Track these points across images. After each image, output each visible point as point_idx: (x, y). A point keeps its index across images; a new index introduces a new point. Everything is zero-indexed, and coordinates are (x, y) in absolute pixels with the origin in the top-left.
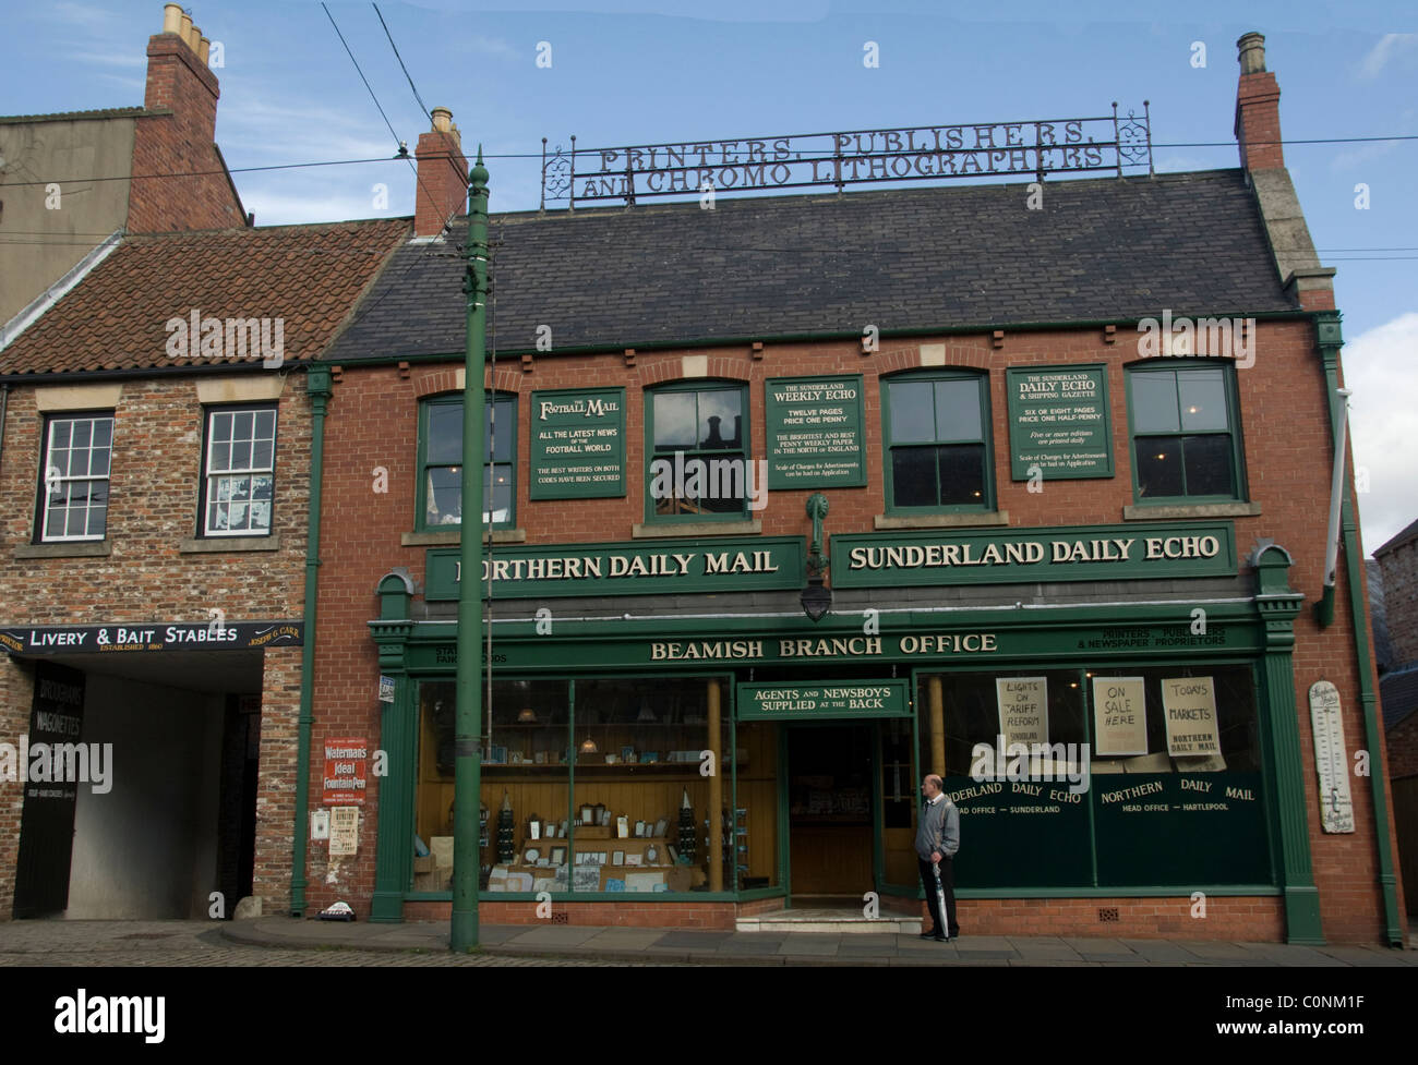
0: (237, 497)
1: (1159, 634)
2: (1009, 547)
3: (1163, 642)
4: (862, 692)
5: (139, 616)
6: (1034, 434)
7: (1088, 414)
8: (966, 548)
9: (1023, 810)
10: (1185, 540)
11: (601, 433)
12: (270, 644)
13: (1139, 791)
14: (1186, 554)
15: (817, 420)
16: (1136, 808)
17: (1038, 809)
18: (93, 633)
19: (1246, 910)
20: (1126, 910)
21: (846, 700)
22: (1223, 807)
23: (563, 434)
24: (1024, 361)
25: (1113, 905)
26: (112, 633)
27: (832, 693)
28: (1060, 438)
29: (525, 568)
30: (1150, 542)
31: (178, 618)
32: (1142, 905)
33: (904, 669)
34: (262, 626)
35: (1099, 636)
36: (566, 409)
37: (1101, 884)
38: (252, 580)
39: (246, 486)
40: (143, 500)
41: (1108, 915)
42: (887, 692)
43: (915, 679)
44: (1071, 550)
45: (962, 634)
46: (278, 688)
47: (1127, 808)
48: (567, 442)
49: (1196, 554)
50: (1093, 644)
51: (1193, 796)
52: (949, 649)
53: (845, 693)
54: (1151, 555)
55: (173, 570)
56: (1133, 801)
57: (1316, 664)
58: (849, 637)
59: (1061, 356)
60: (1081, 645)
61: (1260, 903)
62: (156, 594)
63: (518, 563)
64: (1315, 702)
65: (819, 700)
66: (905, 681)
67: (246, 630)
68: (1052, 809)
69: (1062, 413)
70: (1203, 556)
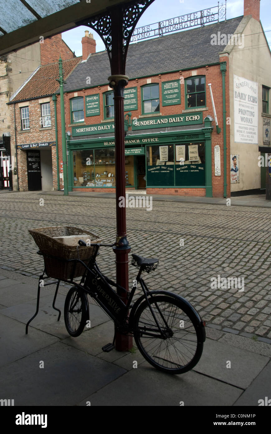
0: (47, 120)
1: (186, 137)
2: (162, 120)
3: (188, 138)
4: (137, 150)
5: (35, 142)
6: (167, 96)
7: (176, 91)
8: (154, 121)
9: (163, 172)
10: (193, 116)
11: (96, 103)
12: (52, 145)
13: (183, 168)
14: (193, 119)
15: (129, 97)
16: (183, 171)
17: (166, 171)
18: (30, 145)
19: (200, 191)
20: (179, 190)
21: (134, 151)
22: (198, 171)
23: (90, 104)
24: (165, 80)
25: (177, 189)
26: (32, 145)
27: (132, 150)
28: (171, 96)
29: (86, 129)
30: (187, 117)
31: (40, 142)
32: (182, 189)
33: (144, 145)
34: (51, 143)
35: (176, 137)
36: (90, 99)
37: (176, 186)
38: (49, 134)
39: (48, 118)
40: (34, 122)
41: (176, 191)
42: (141, 150)
43: (146, 147)
44: (172, 120)
45: (152, 138)
46: (54, 153)
47: (181, 171)
48: (91, 105)
49: (195, 119)
50: (175, 139)
51: (193, 169)
52: (150, 141)
53: (134, 150)
54: (187, 120)
55: (39, 134)
56: (182, 170)
57: (216, 142)
58: (134, 140)
59: (172, 78)
60: (173, 139)
61: (203, 189)
62: (37, 138)
63: (85, 129)
64: (215, 149)
65: (130, 152)
66: (144, 148)
67: (49, 143)
68: (168, 171)
69: (171, 91)
70: (196, 120)
